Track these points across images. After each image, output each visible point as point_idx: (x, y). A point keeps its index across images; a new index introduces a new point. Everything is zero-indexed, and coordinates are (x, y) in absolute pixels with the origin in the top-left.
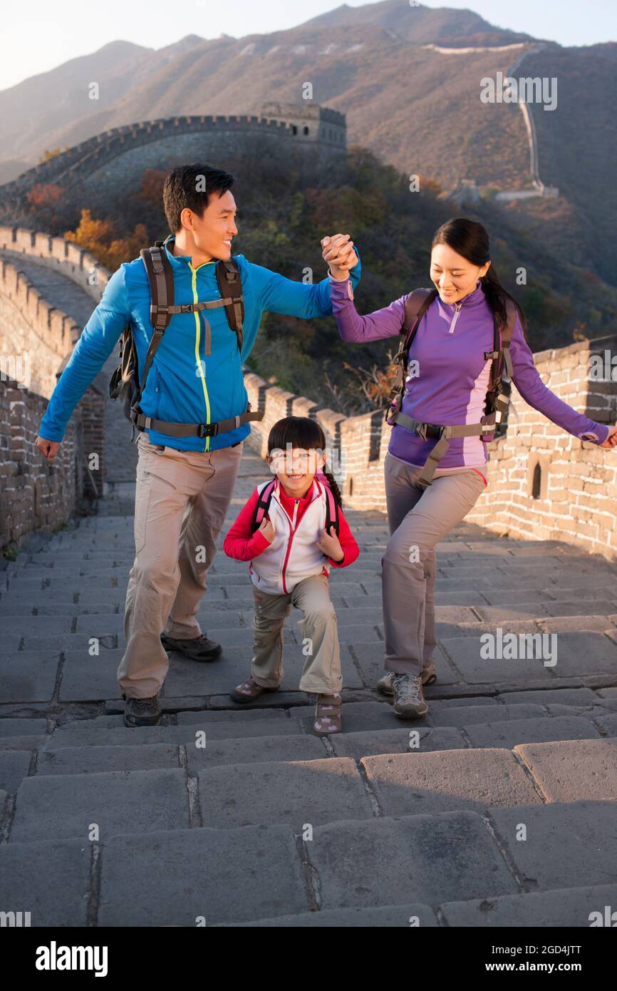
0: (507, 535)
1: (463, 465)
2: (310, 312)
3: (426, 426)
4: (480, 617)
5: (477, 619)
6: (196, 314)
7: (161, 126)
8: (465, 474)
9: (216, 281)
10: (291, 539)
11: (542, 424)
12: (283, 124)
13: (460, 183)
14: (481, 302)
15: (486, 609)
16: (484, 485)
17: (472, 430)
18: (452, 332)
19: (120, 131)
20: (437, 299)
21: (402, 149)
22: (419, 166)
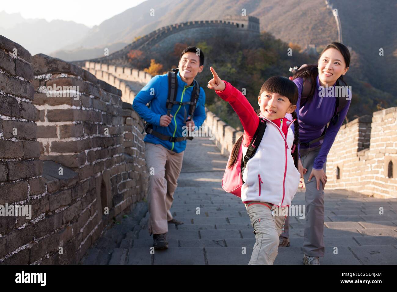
0: (372, 196)
7: (182, 25)
12: (233, 23)
13: (308, 46)
19: (166, 28)
21: (282, 33)
22: (290, 40)
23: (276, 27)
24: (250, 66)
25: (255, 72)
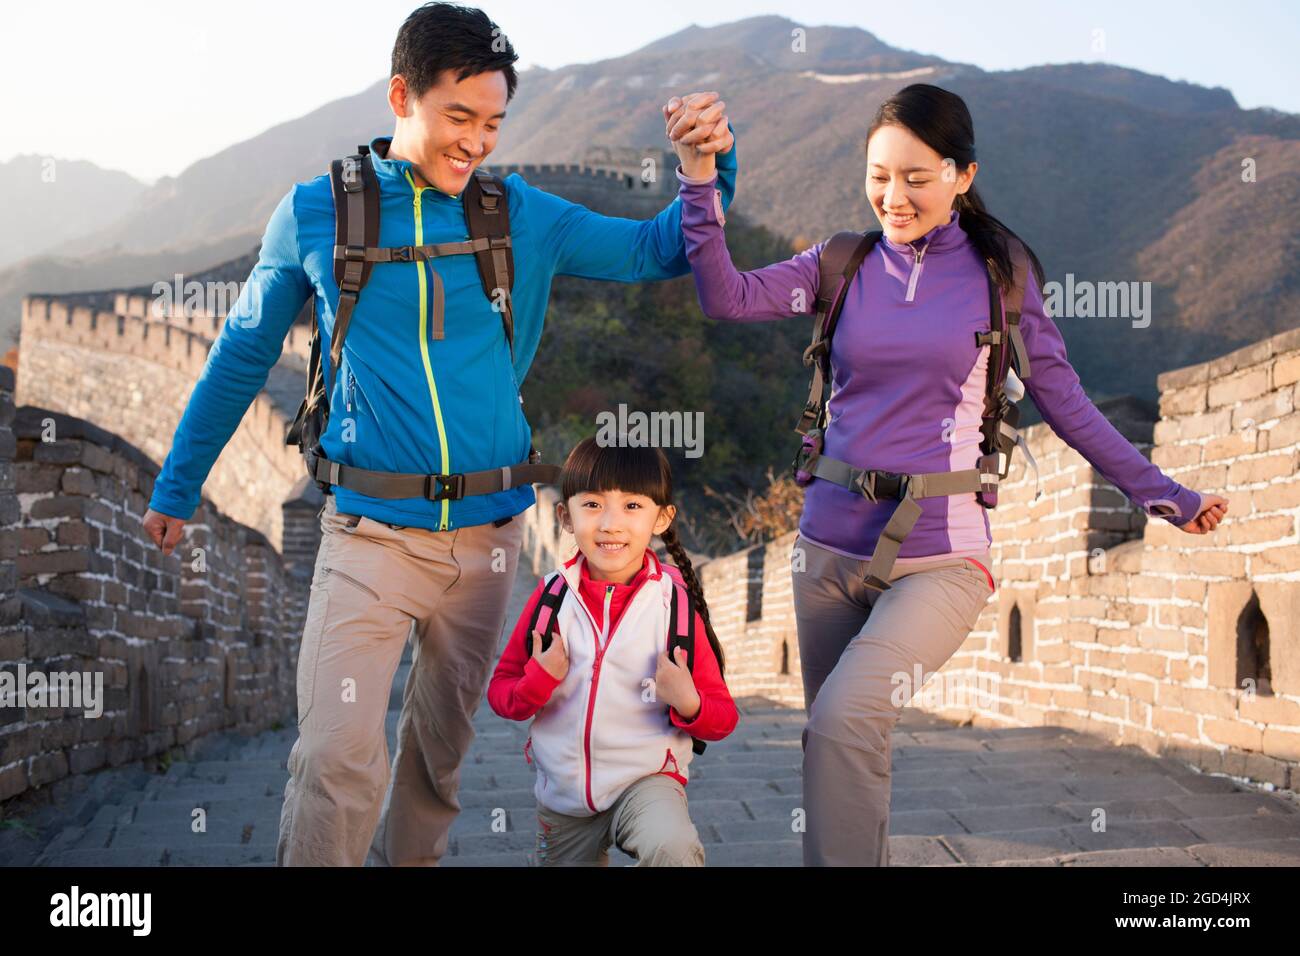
0: (969, 724)
1: (947, 550)
2: (638, 267)
3: (873, 475)
4: (957, 855)
5: (951, 859)
6: (420, 265)
8: (953, 567)
9: (462, 211)
10: (597, 667)
11: (1018, 542)
12: (614, 175)
14: (960, 247)
15: (964, 839)
16: (991, 589)
17: (961, 482)
18: (911, 299)
20: (877, 245)
22: (800, 229)
23: (756, 187)
24: (668, 310)
25: (686, 330)
